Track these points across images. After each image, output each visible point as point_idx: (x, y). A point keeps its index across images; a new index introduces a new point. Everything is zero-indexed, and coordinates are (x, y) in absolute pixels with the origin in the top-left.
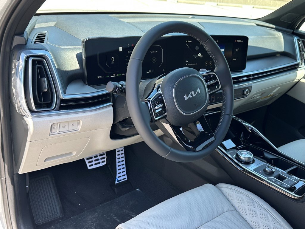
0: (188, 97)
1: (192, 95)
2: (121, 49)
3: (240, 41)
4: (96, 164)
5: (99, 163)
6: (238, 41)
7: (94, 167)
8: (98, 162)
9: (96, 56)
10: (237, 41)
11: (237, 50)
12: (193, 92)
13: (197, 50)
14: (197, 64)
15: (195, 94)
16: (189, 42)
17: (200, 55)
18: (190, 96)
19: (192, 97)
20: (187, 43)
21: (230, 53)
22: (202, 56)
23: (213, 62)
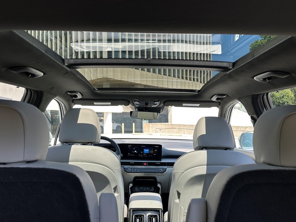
3: (157, 147)
10: (155, 146)
11: (156, 150)
13: (134, 149)
14: (134, 155)
17: (135, 151)
20: (129, 146)
21: (152, 152)
22: (137, 152)
23: (143, 155)
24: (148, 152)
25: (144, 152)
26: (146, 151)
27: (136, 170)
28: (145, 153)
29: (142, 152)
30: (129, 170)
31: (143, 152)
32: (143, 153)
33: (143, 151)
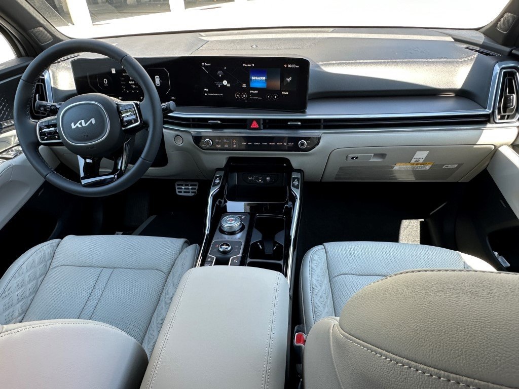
0: (76, 126)
1: (81, 124)
2: (114, 71)
3: (294, 66)
4: (184, 192)
5: (189, 192)
6: (290, 66)
7: (183, 194)
8: (187, 190)
9: (86, 77)
10: (287, 66)
11: (289, 80)
12: (83, 121)
13: (220, 76)
14: (222, 95)
15: (85, 124)
16: (206, 64)
17: (225, 83)
18: (78, 125)
19: (80, 126)
20: (204, 66)
21: (276, 84)
22: (229, 85)
23: (249, 94)
24: (264, 85)
25: (253, 85)
26: (258, 81)
27: (229, 144)
28: (254, 89)
29: (244, 86)
30: (208, 142)
31: (248, 85)
32: (249, 88)
33: (248, 81)
